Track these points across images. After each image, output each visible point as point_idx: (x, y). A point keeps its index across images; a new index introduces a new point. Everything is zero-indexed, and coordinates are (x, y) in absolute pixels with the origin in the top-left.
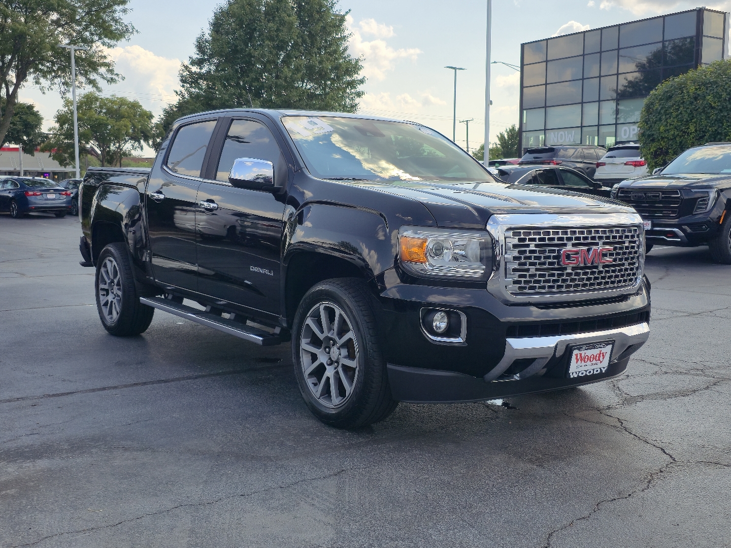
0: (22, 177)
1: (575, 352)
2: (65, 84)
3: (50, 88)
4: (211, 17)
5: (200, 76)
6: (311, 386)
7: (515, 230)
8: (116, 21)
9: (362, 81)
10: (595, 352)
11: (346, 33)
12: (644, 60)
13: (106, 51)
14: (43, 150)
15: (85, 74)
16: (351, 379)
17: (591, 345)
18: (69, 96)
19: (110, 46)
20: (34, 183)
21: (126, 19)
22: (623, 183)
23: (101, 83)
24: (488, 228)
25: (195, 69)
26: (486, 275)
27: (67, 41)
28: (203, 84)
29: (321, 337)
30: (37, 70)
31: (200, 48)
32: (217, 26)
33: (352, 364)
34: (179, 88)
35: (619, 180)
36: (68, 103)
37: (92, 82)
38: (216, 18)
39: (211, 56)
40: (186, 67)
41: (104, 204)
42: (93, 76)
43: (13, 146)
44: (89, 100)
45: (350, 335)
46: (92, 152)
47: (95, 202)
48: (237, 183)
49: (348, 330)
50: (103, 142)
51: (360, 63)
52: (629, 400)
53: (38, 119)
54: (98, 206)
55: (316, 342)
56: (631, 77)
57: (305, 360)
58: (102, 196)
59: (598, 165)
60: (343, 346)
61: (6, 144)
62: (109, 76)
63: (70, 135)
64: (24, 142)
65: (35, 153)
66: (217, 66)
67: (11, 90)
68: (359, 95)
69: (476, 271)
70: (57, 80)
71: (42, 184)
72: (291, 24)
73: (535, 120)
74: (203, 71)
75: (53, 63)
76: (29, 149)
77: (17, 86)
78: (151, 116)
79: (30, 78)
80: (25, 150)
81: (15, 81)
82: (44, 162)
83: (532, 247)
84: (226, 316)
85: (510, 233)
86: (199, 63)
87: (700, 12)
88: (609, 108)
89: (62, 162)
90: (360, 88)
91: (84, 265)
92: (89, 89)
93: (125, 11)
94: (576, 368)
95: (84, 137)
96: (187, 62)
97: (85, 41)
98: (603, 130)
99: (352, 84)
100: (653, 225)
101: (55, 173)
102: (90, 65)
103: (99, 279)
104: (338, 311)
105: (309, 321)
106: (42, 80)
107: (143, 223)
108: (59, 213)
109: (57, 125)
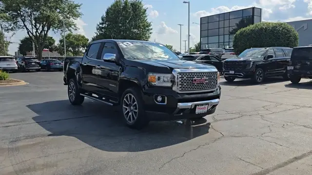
0: (49, 59)
1: (197, 107)
2: (62, 31)
3: (57, 32)
4: (106, 10)
5: (103, 28)
6: (126, 117)
7: (180, 73)
8: (77, 12)
9: (152, 29)
10: (203, 107)
11: (147, 15)
12: (238, 23)
13: (74, 21)
14: (55, 51)
15: (68, 28)
16: (136, 115)
17: (202, 105)
18: (63, 34)
19: (75, 19)
20: (52, 61)
21: (80, 11)
22: (226, 60)
23: (73, 30)
24: (173, 73)
25: (101, 26)
26: (172, 86)
27: (62, 18)
28: (103, 30)
29: (128, 104)
30: (53, 27)
31: (102, 19)
32: (107, 13)
33: (136, 111)
34: (96, 31)
35: (225, 59)
36: (63, 36)
37: (70, 30)
38: (107, 10)
39: (106, 22)
40: (98, 25)
41: (71, 67)
42: (70, 28)
43: (46, 49)
44: (69, 35)
45: (136, 103)
46: (70, 51)
47: (68, 66)
48: (105, 60)
49: (135, 101)
50: (74, 48)
51: (151, 24)
52: (216, 121)
53: (54, 41)
54: (69, 68)
55: (127, 105)
56: (234, 28)
57: (124, 110)
58: (70, 65)
59: (222, 54)
60: (134, 106)
61: (44, 49)
62: (75, 28)
63: (63, 46)
64: (49, 48)
65: (53, 52)
66: (108, 25)
67: (45, 32)
68: (151, 33)
69: (169, 85)
70: (59, 30)
71: (55, 61)
72: (130, 12)
73: (205, 40)
74: (103, 26)
75: (58, 25)
76: (51, 50)
77: (47, 31)
78: (88, 40)
79: (51, 29)
80: (50, 51)
81: (46, 30)
82: (56, 54)
83: (185, 78)
84: (104, 98)
85: (179, 74)
86: (102, 24)
87: (253, 8)
88: (227, 37)
89: (61, 55)
90: (151, 31)
91: (65, 84)
92: (69, 32)
93: (79, 8)
94: (198, 111)
95: (68, 46)
96: (99, 24)
97: (67, 17)
98: (225, 43)
99: (148, 30)
100: (235, 72)
101: (59, 58)
102: (69, 25)
103: (69, 89)
104: (132, 96)
105: (125, 99)
106: (55, 30)
107: (81, 72)
108: (60, 70)
109: (60, 43)
